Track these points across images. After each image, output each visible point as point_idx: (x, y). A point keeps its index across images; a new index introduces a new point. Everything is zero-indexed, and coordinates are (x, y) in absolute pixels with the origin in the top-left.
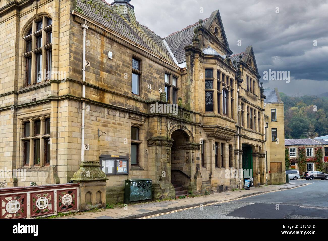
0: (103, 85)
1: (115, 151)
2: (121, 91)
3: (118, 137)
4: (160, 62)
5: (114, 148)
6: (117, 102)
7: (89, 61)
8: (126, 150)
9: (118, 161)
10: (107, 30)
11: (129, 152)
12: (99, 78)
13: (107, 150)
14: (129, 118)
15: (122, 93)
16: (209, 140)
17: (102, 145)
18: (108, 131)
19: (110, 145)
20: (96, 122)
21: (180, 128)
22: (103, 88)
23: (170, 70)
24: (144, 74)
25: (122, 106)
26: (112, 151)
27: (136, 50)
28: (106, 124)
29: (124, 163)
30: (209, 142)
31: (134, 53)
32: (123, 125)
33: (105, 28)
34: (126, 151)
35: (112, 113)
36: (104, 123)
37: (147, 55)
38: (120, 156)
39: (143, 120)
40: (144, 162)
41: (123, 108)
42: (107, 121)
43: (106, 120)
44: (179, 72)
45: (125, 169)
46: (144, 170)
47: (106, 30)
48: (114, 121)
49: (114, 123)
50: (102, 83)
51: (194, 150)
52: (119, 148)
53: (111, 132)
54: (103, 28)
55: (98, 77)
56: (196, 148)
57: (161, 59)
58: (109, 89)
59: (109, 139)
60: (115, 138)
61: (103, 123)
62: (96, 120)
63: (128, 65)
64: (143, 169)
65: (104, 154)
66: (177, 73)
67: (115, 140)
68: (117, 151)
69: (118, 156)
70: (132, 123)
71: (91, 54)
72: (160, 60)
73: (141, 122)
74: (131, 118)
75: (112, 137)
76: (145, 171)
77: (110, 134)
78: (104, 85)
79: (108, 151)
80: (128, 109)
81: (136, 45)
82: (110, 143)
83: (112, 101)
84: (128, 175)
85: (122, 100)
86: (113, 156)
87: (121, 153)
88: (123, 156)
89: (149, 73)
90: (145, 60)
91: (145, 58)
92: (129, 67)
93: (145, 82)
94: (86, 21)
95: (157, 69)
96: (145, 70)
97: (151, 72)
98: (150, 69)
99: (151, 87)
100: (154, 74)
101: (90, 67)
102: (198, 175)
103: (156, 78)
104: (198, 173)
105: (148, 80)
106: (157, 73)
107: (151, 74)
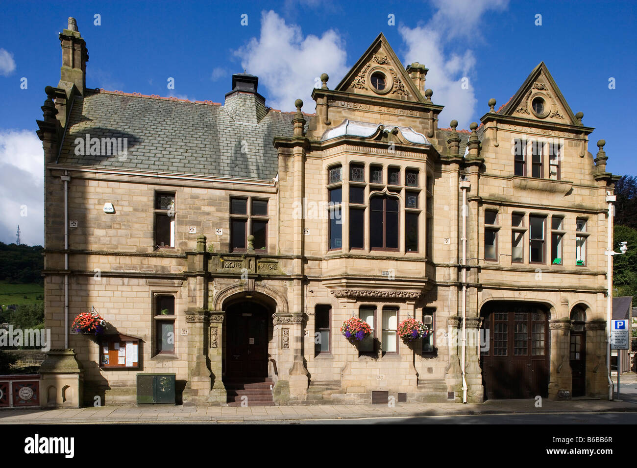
0: (99, 247)
3: (127, 314)
6: (123, 265)
7: (76, 220)
8: (142, 331)
10: (101, 171)
11: (147, 334)
12: (92, 239)
14: (147, 285)
15: (134, 251)
16: (341, 303)
18: (109, 307)
20: (88, 298)
21: (246, 289)
22: (98, 250)
27: (160, 181)
31: (157, 187)
33: (97, 170)
34: (141, 333)
35: (115, 281)
39: (177, 284)
40: (180, 347)
43: (106, 292)
44: (266, 189)
47: (99, 171)
48: (120, 293)
50: (98, 245)
51: (290, 324)
52: (128, 329)
55: (90, 239)
56: (292, 321)
57: (216, 180)
60: (120, 316)
61: (99, 298)
62: (89, 294)
63: (145, 208)
64: (178, 359)
66: (263, 192)
67: (121, 318)
70: (154, 292)
72: (215, 182)
73: (172, 288)
74: (151, 284)
75: (116, 314)
76: (182, 360)
77: (112, 311)
78: (101, 246)
80: (144, 272)
81: (158, 174)
83: (115, 265)
84: (141, 367)
89: (190, 209)
90: (182, 191)
91: (182, 188)
92: (147, 210)
93: (182, 225)
94: (67, 170)
95: (210, 198)
96: (183, 206)
97: (195, 205)
98: (192, 202)
99: (197, 230)
100: (203, 208)
101: (76, 228)
102: (297, 370)
103: (208, 214)
104: (295, 366)
105: (189, 221)
106: (210, 205)
107: (195, 209)
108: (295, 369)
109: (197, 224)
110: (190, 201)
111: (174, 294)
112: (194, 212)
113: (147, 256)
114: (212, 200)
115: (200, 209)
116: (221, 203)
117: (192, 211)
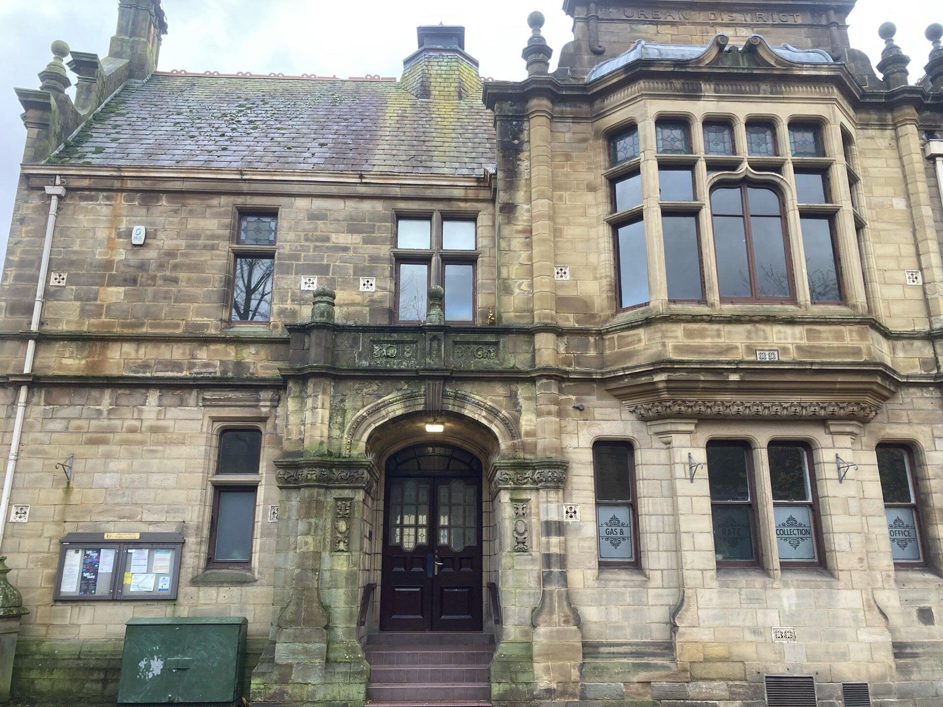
0: (104, 325)
1: (129, 518)
2: (177, 326)
3: (146, 472)
4: (362, 190)
5: (127, 508)
6: (153, 361)
7: (63, 272)
8: (176, 511)
9: (133, 551)
10: (126, 174)
11: (187, 518)
12: (93, 308)
13: (94, 518)
14: (201, 404)
15: (179, 331)
16: (657, 434)
17: (80, 502)
18: (108, 456)
19: (109, 500)
20: (63, 436)
21: (425, 404)
22: (104, 331)
23: (421, 203)
24: (281, 251)
25: (172, 371)
26: (116, 519)
27: (245, 187)
28: (100, 435)
29: (164, 560)
30: (663, 446)
31: (240, 200)
32: (171, 430)
33: (120, 171)
34: (174, 518)
35: (129, 398)
36: (95, 435)
37: (296, 189)
38: (141, 534)
39: (265, 400)
40: (261, 551)
41: (179, 375)
42: (108, 426)
43: (106, 422)
44: (471, 194)
45: (161, 579)
46: (258, 583)
47: (123, 174)
48: (137, 423)
49: (132, 430)
50: (104, 319)
51: (531, 489)
52: (145, 507)
53: (118, 458)
54: (115, 174)
55: (87, 308)
56: (535, 482)
57: (364, 181)
58: (127, 331)
59: (109, 480)
60: (132, 476)
61: (89, 435)
62: (68, 428)
63: (210, 242)
64: (256, 581)
65: (80, 531)
66: (466, 200)
67: (133, 482)
68: (139, 518)
69: (137, 536)
70: (215, 420)
71: (75, 252)
72: (361, 183)
73: (254, 410)
74: (208, 403)
75: (122, 472)
76: (262, 585)
77: (113, 465)
78: (110, 322)
79: (100, 518)
80: (199, 376)
81: (242, 174)
82: (110, 495)
83: (135, 363)
84: (175, 600)
85: (177, 353)
86: (114, 536)
87: (151, 523)
88: (161, 533)
89: (306, 240)
90: (291, 206)
91: (293, 199)
92: (216, 246)
93: (288, 273)
94: (60, 175)
95: (351, 216)
96: (291, 236)
97: (319, 233)
98: (312, 226)
99: (319, 283)
100: (333, 237)
101: (64, 287)
102: (551, 612)
103: (346, 249)
104: (547, 600)
105: (303, 264)
106: (351, 231)
107: (317, 240)
108: (546, 610)
109: (322, 270)
110: (306, 224)
111: (260, 425)
112: (316, 247)
113: (207, 341)
114: (354, 220)
115: (327, 239)
116: (374, 225)
117: (311, 245)
